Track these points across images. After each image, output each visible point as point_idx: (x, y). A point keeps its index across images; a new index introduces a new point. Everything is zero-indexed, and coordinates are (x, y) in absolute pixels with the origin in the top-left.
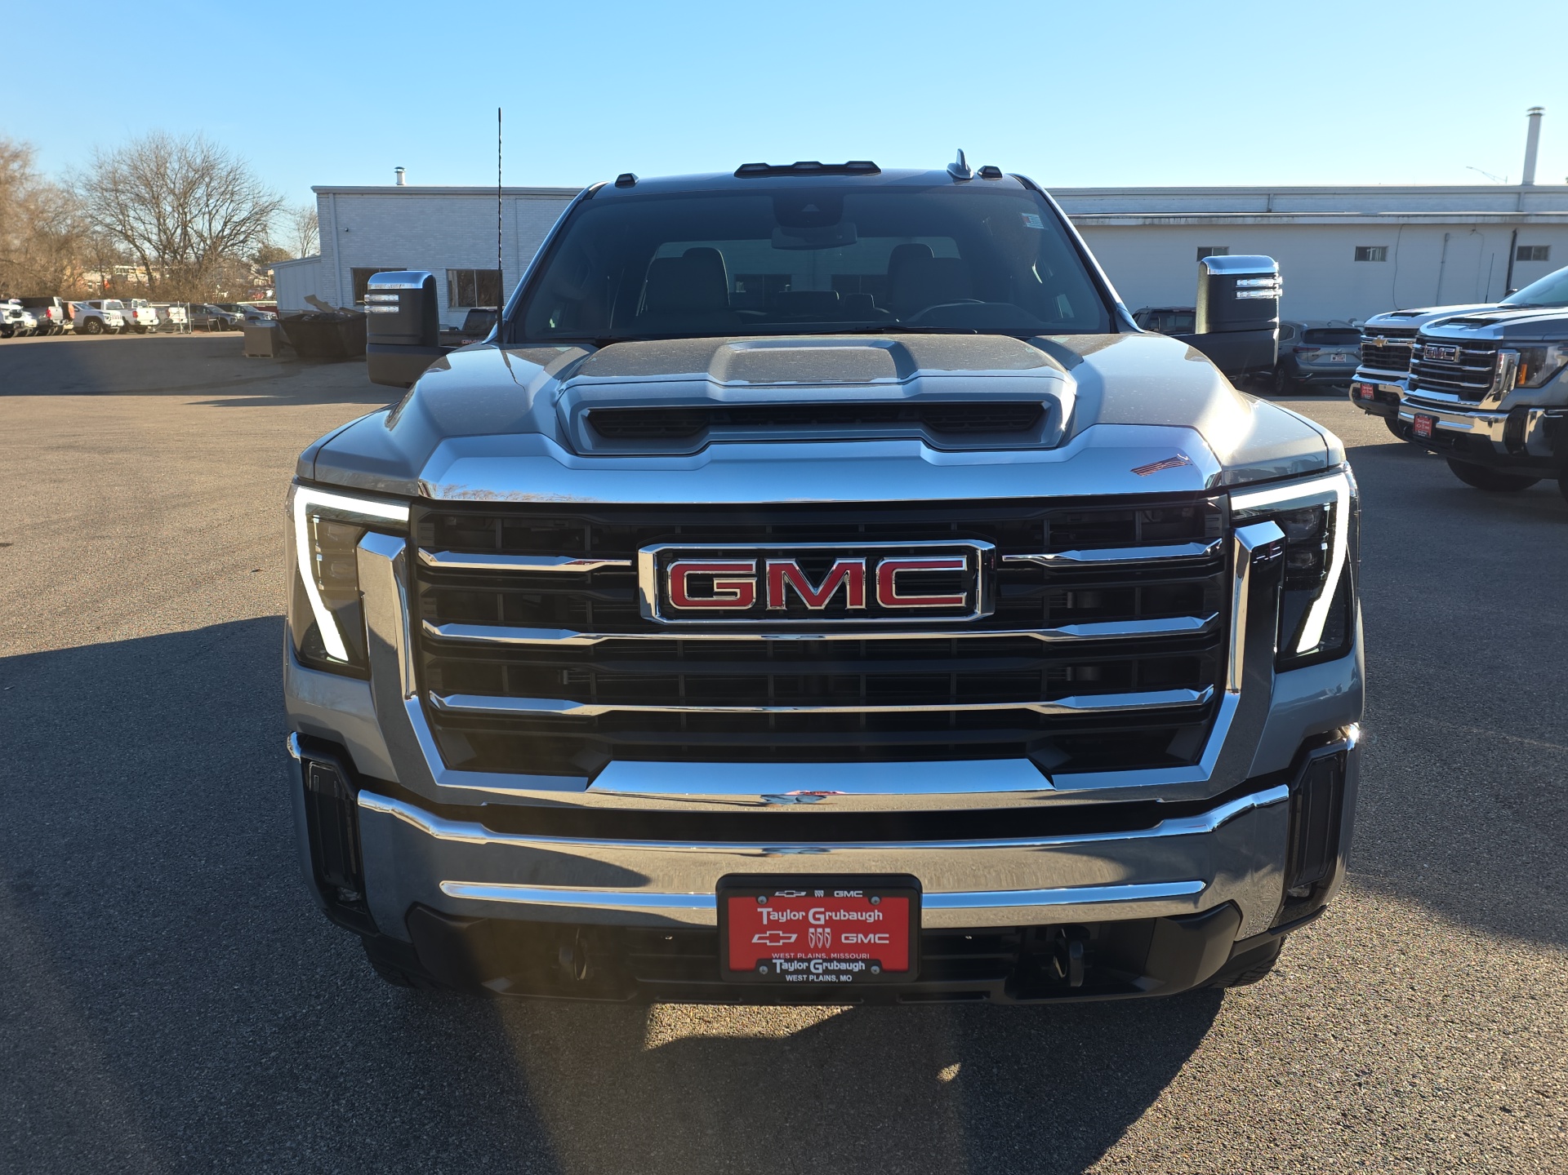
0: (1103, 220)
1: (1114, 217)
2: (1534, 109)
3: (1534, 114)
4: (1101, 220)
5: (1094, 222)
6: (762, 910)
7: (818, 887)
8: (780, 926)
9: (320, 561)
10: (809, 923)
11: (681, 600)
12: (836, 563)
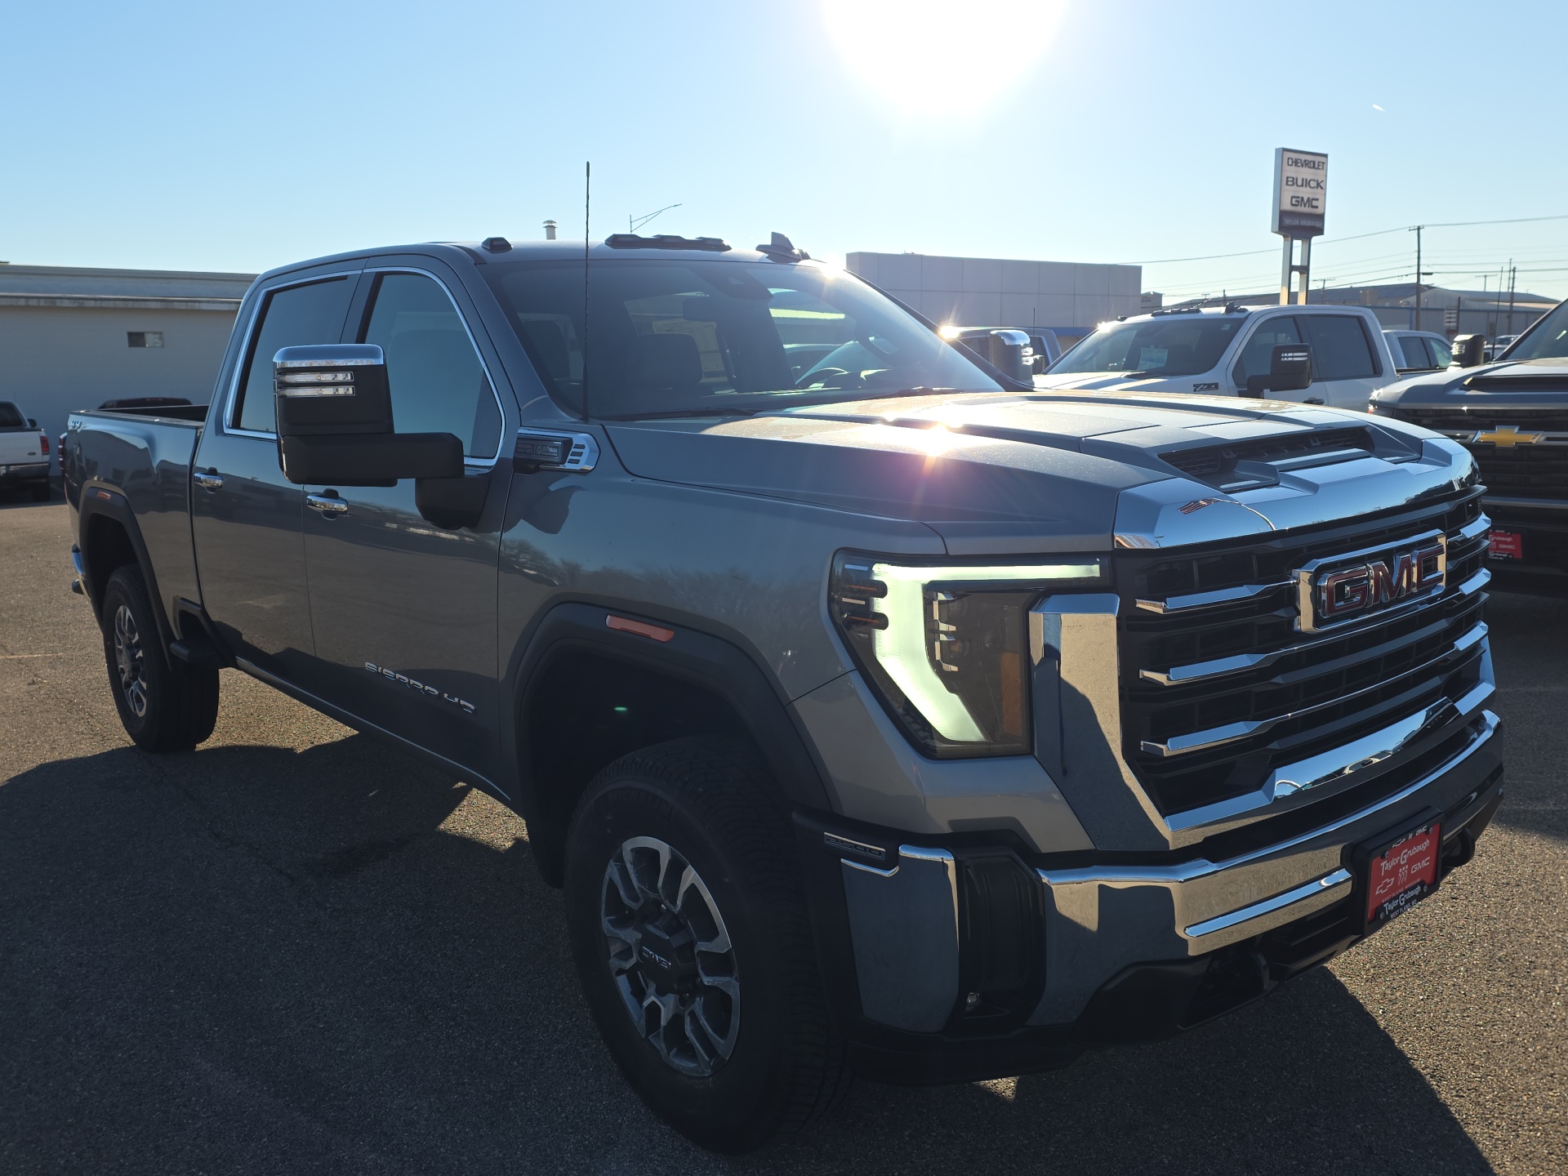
0: (192, 304)
1: (204, 302)
2: (548, 222)
3: (549, 226)
4: (190, 304)
5: (183, 306)
6: (1383, 864)
7: (1409, 832)
8: (1389, 874)
9: (941, 642)
10: (1399, 866)
11: (1331, 608)
12: (1398, 560)
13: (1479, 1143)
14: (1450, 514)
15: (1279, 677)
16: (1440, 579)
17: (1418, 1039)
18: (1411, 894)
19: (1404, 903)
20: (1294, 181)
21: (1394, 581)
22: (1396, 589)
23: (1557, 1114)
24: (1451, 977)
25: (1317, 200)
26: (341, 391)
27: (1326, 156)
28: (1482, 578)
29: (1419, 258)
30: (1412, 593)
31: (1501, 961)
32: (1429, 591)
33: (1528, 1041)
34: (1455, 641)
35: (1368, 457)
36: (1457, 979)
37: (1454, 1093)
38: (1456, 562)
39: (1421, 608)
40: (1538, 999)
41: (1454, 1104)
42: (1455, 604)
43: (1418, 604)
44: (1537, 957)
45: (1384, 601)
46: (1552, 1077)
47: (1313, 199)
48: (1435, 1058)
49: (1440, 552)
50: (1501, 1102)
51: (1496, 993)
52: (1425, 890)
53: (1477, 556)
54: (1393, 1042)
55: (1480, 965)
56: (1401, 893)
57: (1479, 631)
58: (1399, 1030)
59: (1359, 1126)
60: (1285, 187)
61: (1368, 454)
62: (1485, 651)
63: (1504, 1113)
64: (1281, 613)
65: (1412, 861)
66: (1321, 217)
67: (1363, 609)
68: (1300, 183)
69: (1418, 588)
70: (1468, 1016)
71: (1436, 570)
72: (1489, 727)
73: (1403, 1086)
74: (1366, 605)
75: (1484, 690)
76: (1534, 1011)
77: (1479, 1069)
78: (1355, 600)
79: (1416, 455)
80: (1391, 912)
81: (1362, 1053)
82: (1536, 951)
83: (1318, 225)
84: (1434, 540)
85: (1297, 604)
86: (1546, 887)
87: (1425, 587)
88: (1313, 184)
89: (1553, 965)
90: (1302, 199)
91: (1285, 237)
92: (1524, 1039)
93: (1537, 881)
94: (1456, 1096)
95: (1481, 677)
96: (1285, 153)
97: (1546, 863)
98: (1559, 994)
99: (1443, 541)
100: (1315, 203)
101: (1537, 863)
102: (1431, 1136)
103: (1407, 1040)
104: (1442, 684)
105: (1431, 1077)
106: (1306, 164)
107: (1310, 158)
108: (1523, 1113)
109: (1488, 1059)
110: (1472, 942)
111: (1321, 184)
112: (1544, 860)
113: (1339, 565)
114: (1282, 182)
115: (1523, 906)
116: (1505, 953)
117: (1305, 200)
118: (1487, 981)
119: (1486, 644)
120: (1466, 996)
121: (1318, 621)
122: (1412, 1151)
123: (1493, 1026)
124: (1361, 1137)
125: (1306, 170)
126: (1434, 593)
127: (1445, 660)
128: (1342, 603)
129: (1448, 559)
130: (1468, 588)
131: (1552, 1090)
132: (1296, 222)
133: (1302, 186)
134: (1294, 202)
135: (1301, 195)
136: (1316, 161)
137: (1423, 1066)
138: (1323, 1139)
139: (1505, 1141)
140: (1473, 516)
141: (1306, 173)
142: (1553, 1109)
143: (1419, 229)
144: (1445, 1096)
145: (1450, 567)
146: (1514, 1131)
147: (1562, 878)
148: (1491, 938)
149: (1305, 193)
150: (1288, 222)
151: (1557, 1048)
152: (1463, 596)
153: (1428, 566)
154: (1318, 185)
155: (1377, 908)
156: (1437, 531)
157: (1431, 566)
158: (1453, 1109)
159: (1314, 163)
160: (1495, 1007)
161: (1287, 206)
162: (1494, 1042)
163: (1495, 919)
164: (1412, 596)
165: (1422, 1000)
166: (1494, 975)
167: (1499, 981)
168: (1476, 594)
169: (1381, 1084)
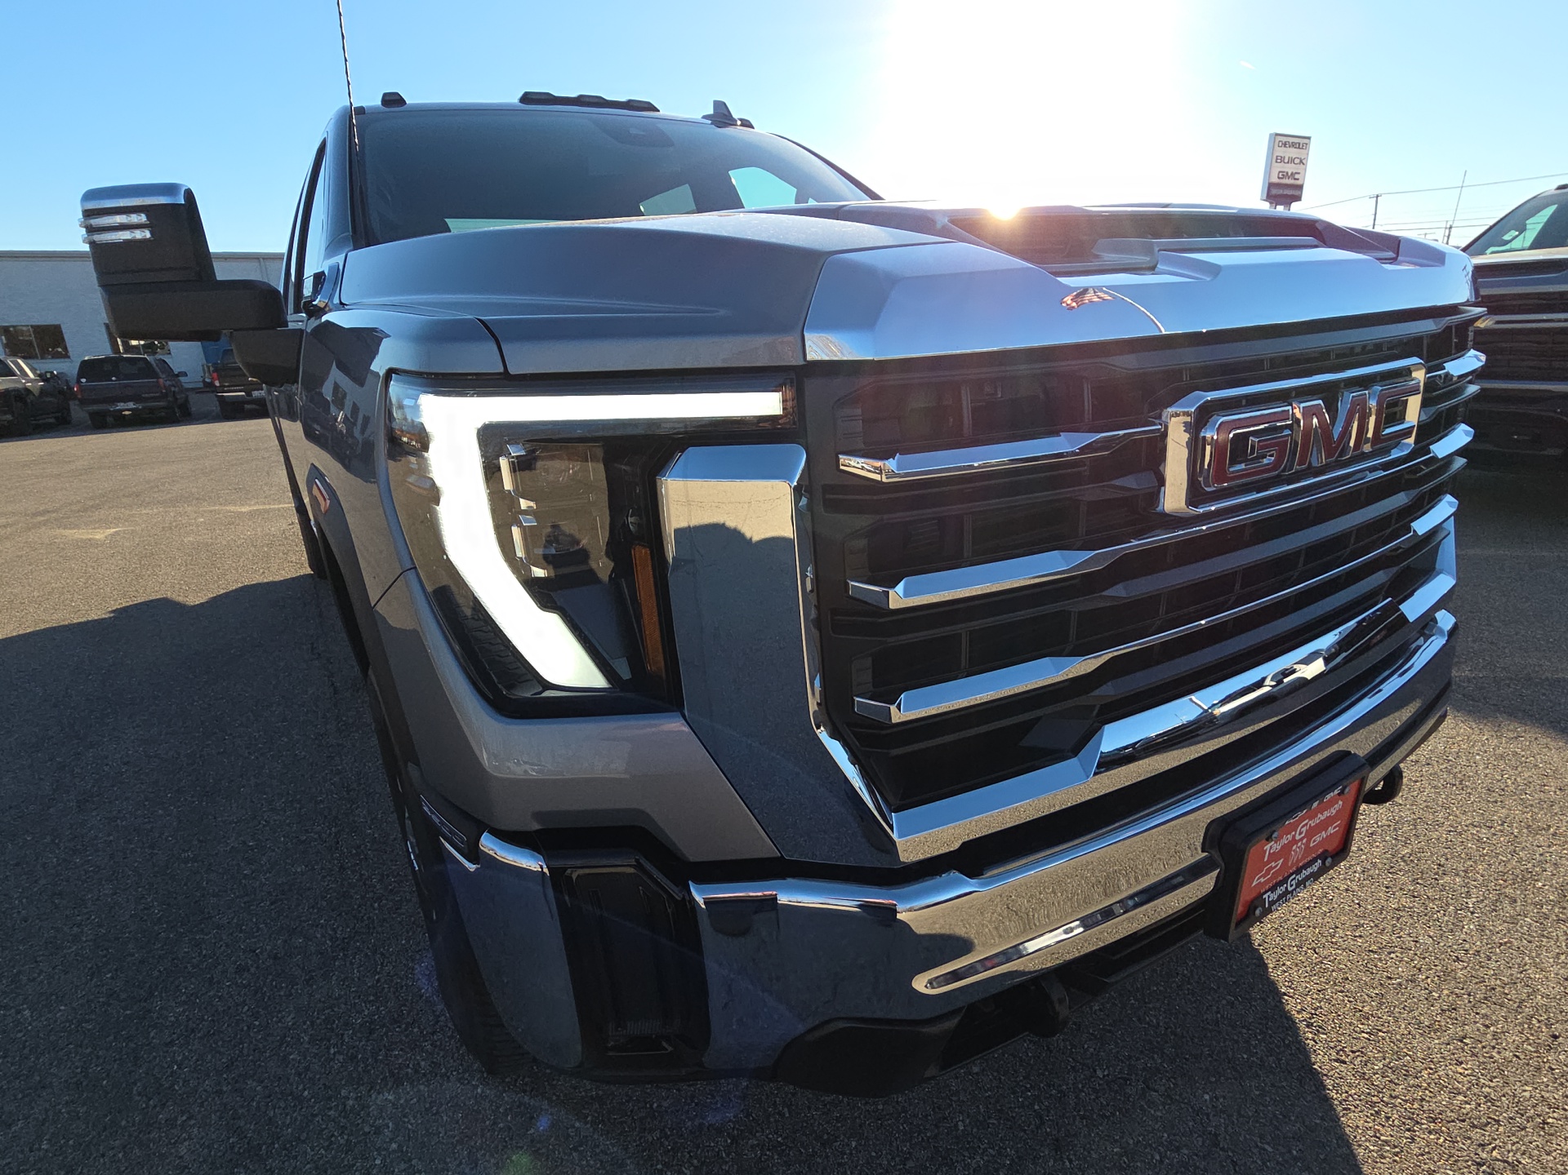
6: (1268, 847)
7: (1314, 799)
8: (1274, 857)
9: (523, 529)
10: (1294, 841)
11: (1221, 475)
12: (1349, 397)
13: (1360, 1146)
14: (1434, 337)
15: (1120, 587)
16: (1407, 433)
17: (1297, 965)
18: (1305, 873)
19: (1294, 887)
20: (1281, 160)
21: (1337, 431)
22: (1337, 447)
23: (1468, 1106)
24: (1345, 879)
25: (1299, 173)
26: (139, 235)
27: (1309, 138)
28: (1461, 436)
29: (1375, 220)
30: (1363, 453)
31: (1404, 861)
32: (1387, 452)
33: (1432, 981)
34: (1412, 521)
35: (1316, 247)
36: (1351, 881)
37: (1334, 1056)
38: (1433, 410)
39: (1371, 477)
40: (1446, 918)
41: (1331, 1073)
42: (1422, 470)
43: (1369, 472)
44: (1447, 859)
45: (1315, 464)
46: (1462, 1041)
47: (1296, 173)
48: (1315, 996)
49: (1414, 391)
50: (1393, 1077)
51: (1395, 906)
52: (1327, 864)
53: (1456, 407)
54: (1266, 966)
55: (1380, 866)
56: (1292, 874)
57: (1445, 508)
58: (1275, 950)
59: (1207, 1097)
60: (1275, 164)
61: (1316, 242)
62: (1449, 534)
63: (1396, 1097)
64: (1129, 482)
65: (1311, 833)
66: (1300, 187)
67: (1278, 476)
68: (1286, 161)
69: (1372, 446)
70: (1360, 936)
71: (1402, 419)
72: (1441, 632)
73: (1271, 1037)
74: (1284, 470)
75: (1441, 584)
76: (1441, 936)
77: (1368, 1019)
78: (1265, 461)
79: (1390, 254)
80: (1272, 903)
81: (1228, 979)
82: (1446, 851)
83: (1296, 193)
84: (1406, 372)
85: (1161, 468)
86: (1459, 767)
87: (1383, 444)
88: (1297, 161)
89: (1466, 872)
90: (1287, 173)
91: (1271, 203)
92: (1427, 978)
93: (1449, 761)
94: (1337, 1060)
95: (1437, 566)
96: (1277, 137)
97: (1460, 739)
98: (1472, 913)
99: (1420, 376)
100: (1297, 176)
101: (1450, 738)
102: (1298, 1125)
103: (1284, 965)
104: (1387, 582)
105: (1308, 1026)
106: (1293, 145)
107: (1296, 140)
108: (1422, 1100)
109: (1381, 1004)
110: (1372, 834)
111: (1304, 161)
112: (1458, 735)
113: (1244, 402)
114: (1273, 159)
115: (1433, 790)
116: (1409, 851)
117: (1289, 174)
118: (1387, 888)
119: (1450, 526)
120: (1360, 906)
121: (1195, 495)
122: (1270, 1149)
123: (1390, 953)
124: (1208, 1115)
125: (1292, 150)
126: (1396, 454)
127: (1397, 548)
128: (1243, 466)
129: (1425, 404)
130: (1442, 448)
131: (1461, 1063)
132: (1281, 192)
133: (1288, 162)
134: (1281, 176)
135: (1286, 170)
136: (1300, 143)
137: (1299, 1007)
138: (1159, 1114)
139: (1395, 1147)
140: (1461, 350)
141: (1292, 152)
142: (1461, 1098)
143: (1377, 196)
144: (1321, 1060)
145: (1424, 417)
146: (1409, 1130)
147: (1478, 757)
148: (1395, 829)
149: (1290, 168)
150: (1274, 191)
151: (1469, 995)
152: (1434, 459)
153: (1393, 411)
154: (1301, 162)
155: (1252, 901)
156: (1415, 360)
157: (1395, 413)
158: (1328, 1082)
159: (1299, 144)
160: (1394, 926)
161: (1275, 180)
162: (1390, 978)
163: (1401, 805)
164: (1364, 457)
165: (1308, 908)
166: (1395, 879)
167: (1401, 889)
168: (1449, 459)
169: (1244, 1031)
